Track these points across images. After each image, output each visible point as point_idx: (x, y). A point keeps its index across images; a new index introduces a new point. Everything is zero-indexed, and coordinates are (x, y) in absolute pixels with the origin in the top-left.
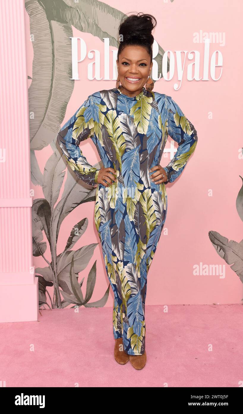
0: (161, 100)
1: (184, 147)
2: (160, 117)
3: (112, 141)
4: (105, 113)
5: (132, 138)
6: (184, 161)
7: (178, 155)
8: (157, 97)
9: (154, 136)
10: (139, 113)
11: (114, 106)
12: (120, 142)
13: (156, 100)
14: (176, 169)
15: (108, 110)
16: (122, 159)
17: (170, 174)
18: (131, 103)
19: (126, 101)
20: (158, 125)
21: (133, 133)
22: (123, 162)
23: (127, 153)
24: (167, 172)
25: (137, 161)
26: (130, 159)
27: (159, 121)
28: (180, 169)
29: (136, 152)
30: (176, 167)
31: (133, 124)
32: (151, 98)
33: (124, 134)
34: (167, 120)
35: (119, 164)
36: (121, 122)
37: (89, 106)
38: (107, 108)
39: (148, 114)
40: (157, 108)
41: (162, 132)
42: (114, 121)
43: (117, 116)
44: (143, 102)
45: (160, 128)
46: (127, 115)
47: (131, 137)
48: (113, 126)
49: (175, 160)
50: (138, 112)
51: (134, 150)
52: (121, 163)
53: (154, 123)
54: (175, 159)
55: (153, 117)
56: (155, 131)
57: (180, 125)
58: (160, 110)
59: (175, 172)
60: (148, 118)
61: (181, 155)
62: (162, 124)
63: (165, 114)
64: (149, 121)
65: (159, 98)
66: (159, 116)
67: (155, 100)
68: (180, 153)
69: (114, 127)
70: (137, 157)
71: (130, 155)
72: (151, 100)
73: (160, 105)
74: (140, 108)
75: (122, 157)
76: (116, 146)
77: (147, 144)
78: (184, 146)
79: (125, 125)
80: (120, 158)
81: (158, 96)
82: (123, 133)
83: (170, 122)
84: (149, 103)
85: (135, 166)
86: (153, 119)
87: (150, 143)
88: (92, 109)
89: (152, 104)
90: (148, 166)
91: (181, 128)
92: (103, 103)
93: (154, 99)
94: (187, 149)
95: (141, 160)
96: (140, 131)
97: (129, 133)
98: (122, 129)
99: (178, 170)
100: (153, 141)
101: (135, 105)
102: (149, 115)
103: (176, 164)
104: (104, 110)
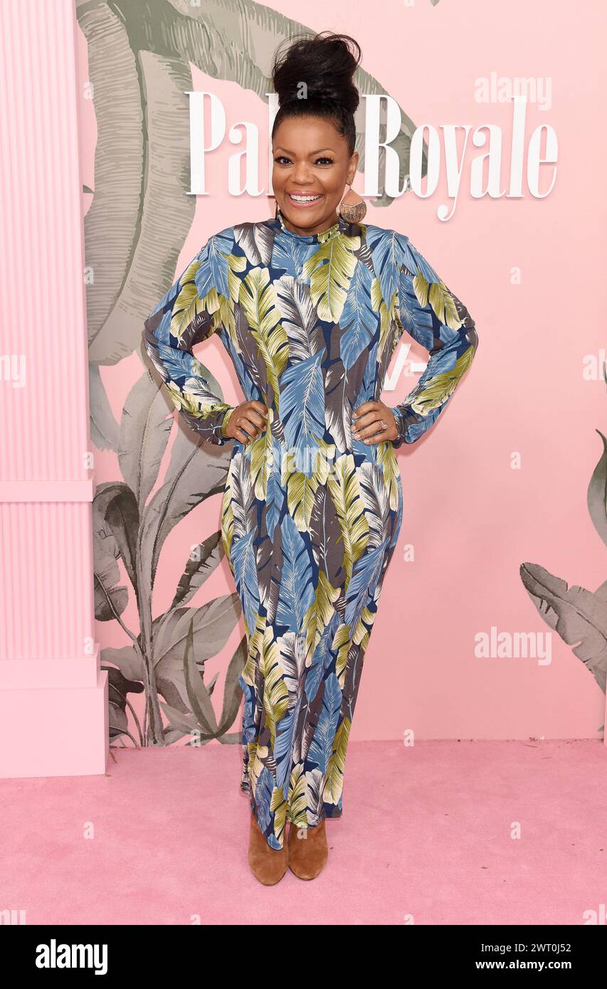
0: (381, 243)
1: (443, 360)
2: (379, 283)
3: (256, 341)
4: (242, 276)
5: (304, 333)
6: (442, 392)
7: (427, 377)
8: (370, 238)
9: (357, 328)
10: (325, 272)
11: (264, 259)
12: (275, 342)
13: (369, 243)
14: (422, 411)
15: (249, 267)
16: (279, 382)
17: (404, 421)
18: (306, 250)
19: (293, 246)
20: (370, 302)
21: (306, 321)
22: (282, 389)
23: (292, 369)
24: (400, 418)
25: (317, 387)
26: (299, 382)
27: (372, 292)
28: (431, 412)
29: (315, 365)
30: (421, 407)
31: (308, 299)
32: (358, 239)
33: (284, 323)
34: (398, 291)
35: (273, 393)
36: (279, 295)
37: (207, 258)
38: (248, 262)
39: (345, 276)
40: (370, 261)
41: (379, 319)
42: (262, 294)
43: (271, 282)
44: (335, 247)
45: (375, 309)
46: (295, 280)
47: (300, 331)
48: (259, 305)
49: (420, 390)
50: (322, 272)
51: (310, 361)
52: (277, 390)
53: (359, 297)
54: (421, 386)
55: (358, 282)
56: (360, 316)
57: (430, 305)
58: (377, 265)
59: (420, 420)
60: (346, 284)
61: (434, 379)
62: (382, 300)
63: (392, 277)
64: (347, 292)
65: (376, 238)
66: (374, 281)
67: (365, 243)
68: (433, 374)
69: (261, 306)
70: (317, 378)
71: (300, 373)
72: (355, 243)
73: (377, 256)
74: (326, 261)
75: (280, 377)
76: (266, 352)
77: (341, 346)
78: (442, 357)
79: (289, 302)
80: (276, 378)
81: (375, 233)
82: (282, 320)
83: (404, 296)
84: (350, 251)
85: (314, 398)
86: (358, 286)
87: (346, 343)
88: (212, 267)
89: (357, 253)
90: (345, 400)
91: (431, 311)
92: (238, 252)
93: (363, 242)
94: (449, 364)
95: (327, 384)
96: (325, 315)
97: (297, 321)
98: (281, 310)
99: (425, 414)
100: (356, 340)
101: (314, 254)
102: (349, 278)
103: (421, 398)
104: (241, 267)
